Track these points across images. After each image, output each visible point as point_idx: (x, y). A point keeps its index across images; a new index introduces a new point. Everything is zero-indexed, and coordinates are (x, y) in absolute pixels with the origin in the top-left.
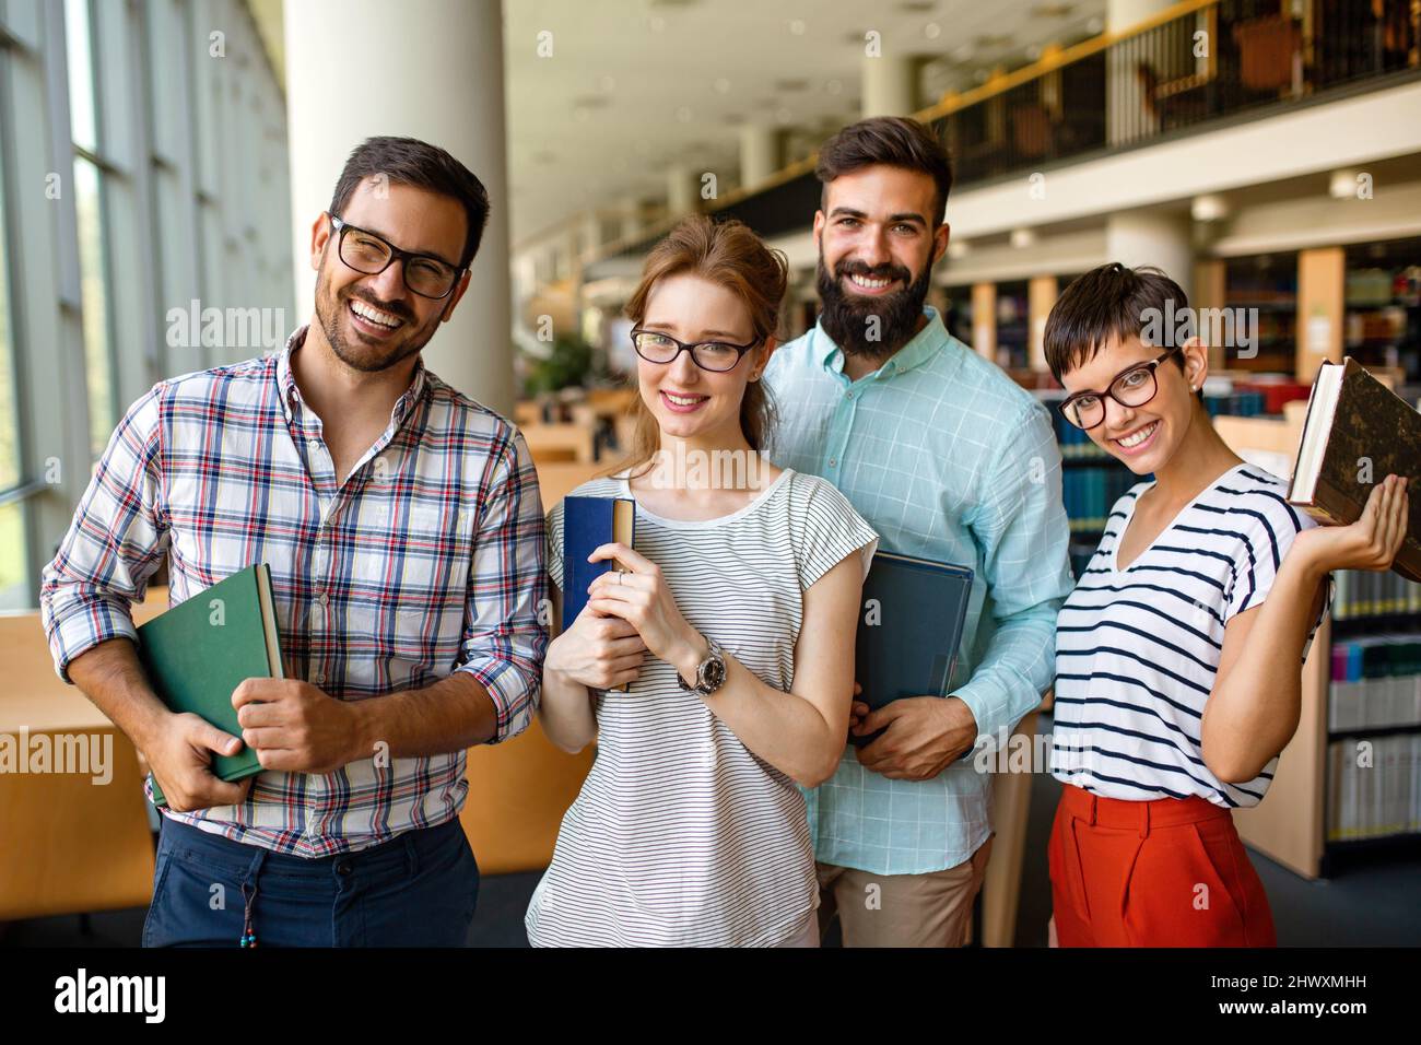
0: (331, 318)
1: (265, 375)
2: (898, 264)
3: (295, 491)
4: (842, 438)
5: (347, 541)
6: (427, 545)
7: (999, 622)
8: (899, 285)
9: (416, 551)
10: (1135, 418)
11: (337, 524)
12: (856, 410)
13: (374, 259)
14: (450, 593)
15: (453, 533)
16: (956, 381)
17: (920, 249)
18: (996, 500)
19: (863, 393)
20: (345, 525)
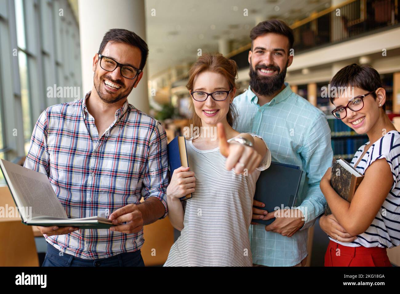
0: (98, 86)
1: (79, 105)
2: (276, 65)
3: (86, 140)
4: (258, 124)
5: (102, 156)
6: (126, 157)
7: (310, 185)
8: (276, 72)
9: (123, 159)
10: (357, 115)
11: (99, 151)
12: (262, 115)
13: (111, 67)
14: (134, 174)
15: (135, 154)
16: (295, 106)
17: (283, 61)
18: (309, 144)
19: (265, 109)
20: (101, 151)
